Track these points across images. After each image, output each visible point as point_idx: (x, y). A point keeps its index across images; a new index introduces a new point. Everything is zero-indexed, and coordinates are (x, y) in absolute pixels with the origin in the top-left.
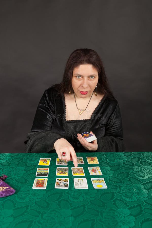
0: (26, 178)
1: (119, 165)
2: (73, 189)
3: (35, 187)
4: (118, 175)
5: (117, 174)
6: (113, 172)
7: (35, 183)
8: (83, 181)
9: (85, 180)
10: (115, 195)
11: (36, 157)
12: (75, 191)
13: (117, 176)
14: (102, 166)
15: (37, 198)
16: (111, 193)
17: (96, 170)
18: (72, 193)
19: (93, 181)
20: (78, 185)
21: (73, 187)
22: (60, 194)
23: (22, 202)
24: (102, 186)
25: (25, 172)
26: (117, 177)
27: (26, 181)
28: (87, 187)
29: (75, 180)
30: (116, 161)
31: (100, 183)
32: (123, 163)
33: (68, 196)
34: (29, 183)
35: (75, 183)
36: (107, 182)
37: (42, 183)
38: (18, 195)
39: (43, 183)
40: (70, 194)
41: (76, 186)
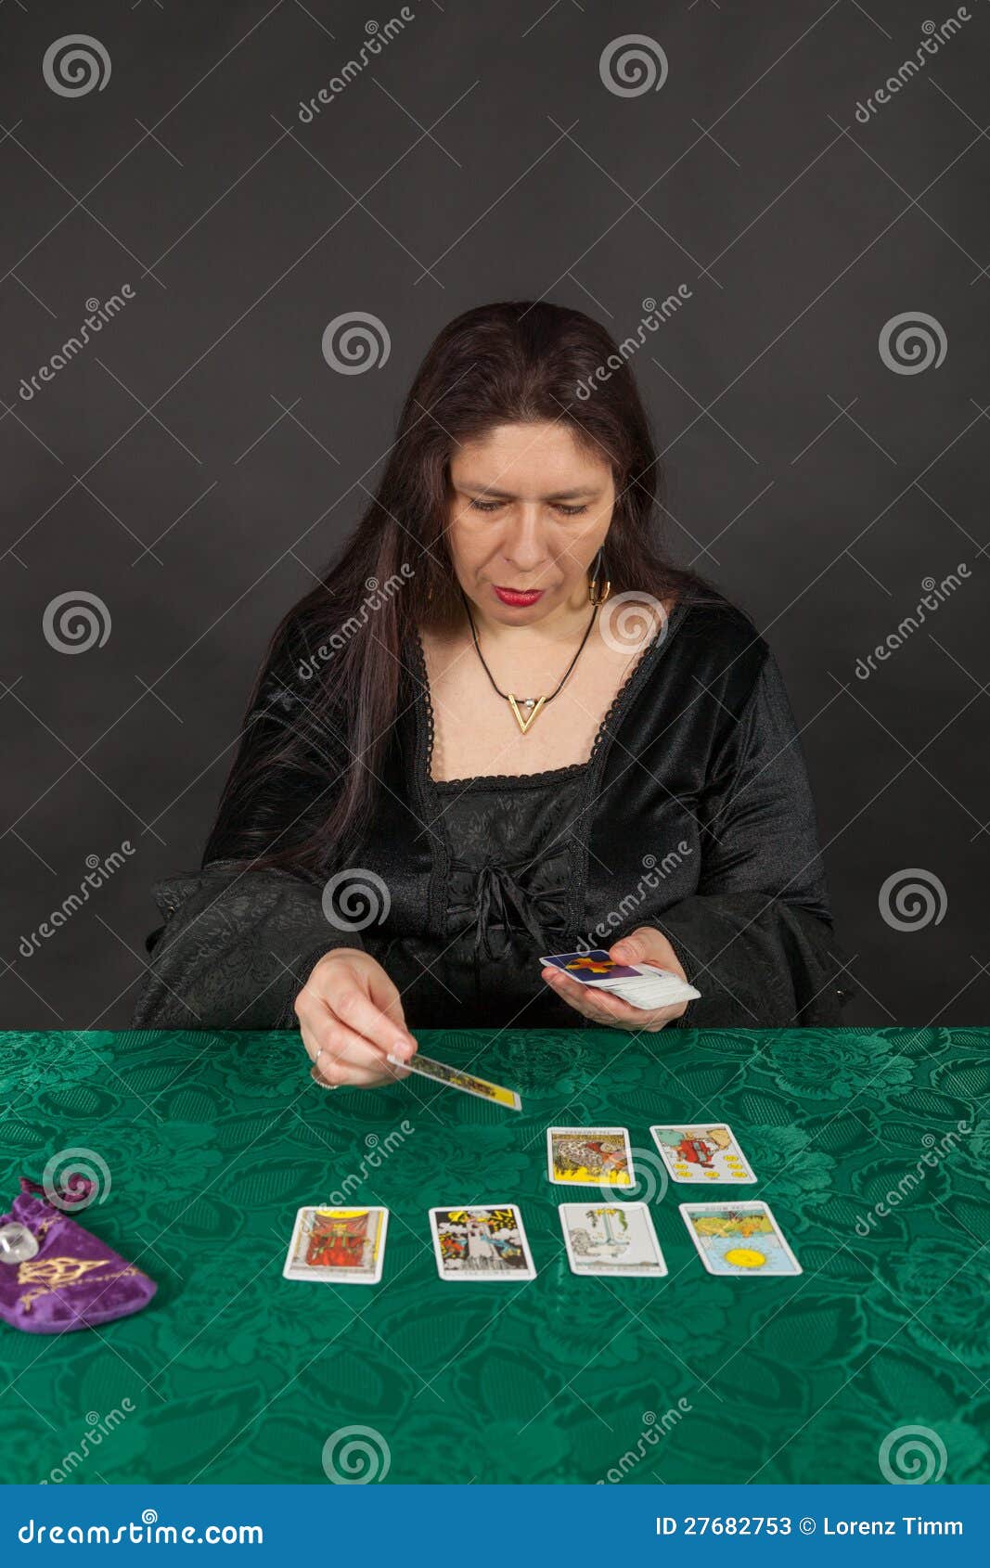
0: (223, 1200)
1: (864, 1116)
2: (560, 1281)
3: (298, 1264)
4: (865, 1179)
5: (855, 1179)
6: (828, 1159)
7: (299, 1242)
8: (625, 1225)
9: (638, 1212)
10: (860, 1319)
11: (286, 1053)
12: (577, 1293)
13: (856, 1187)
14: (744, 1118)
15: (313, 1341)
16: (830, 1305)
17: (706, 1150)
18: (553, 1303)
19: (694, 1219)
20: (591, 1250)
21: (557, 1261)
22: (472, 1312)
23: (210, 1368)
24: (761, 1260)
25: (215, 1156)
26: (863, 1193)
27: (227, 1218)
28: (657, 1265)
29: (572, 1216)
30: (839, 1088)
31: (743, 1232)
32: (890, 1099)
33: (532, 1328)
34: (248, 1236)
35: (572, 1233)
36: (791, 1229)
37: (351, 1239)
38: (172, 1314)
39: (356, 1241)
40: (543, 1315)
41: (580, 1259)
